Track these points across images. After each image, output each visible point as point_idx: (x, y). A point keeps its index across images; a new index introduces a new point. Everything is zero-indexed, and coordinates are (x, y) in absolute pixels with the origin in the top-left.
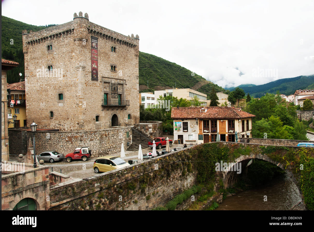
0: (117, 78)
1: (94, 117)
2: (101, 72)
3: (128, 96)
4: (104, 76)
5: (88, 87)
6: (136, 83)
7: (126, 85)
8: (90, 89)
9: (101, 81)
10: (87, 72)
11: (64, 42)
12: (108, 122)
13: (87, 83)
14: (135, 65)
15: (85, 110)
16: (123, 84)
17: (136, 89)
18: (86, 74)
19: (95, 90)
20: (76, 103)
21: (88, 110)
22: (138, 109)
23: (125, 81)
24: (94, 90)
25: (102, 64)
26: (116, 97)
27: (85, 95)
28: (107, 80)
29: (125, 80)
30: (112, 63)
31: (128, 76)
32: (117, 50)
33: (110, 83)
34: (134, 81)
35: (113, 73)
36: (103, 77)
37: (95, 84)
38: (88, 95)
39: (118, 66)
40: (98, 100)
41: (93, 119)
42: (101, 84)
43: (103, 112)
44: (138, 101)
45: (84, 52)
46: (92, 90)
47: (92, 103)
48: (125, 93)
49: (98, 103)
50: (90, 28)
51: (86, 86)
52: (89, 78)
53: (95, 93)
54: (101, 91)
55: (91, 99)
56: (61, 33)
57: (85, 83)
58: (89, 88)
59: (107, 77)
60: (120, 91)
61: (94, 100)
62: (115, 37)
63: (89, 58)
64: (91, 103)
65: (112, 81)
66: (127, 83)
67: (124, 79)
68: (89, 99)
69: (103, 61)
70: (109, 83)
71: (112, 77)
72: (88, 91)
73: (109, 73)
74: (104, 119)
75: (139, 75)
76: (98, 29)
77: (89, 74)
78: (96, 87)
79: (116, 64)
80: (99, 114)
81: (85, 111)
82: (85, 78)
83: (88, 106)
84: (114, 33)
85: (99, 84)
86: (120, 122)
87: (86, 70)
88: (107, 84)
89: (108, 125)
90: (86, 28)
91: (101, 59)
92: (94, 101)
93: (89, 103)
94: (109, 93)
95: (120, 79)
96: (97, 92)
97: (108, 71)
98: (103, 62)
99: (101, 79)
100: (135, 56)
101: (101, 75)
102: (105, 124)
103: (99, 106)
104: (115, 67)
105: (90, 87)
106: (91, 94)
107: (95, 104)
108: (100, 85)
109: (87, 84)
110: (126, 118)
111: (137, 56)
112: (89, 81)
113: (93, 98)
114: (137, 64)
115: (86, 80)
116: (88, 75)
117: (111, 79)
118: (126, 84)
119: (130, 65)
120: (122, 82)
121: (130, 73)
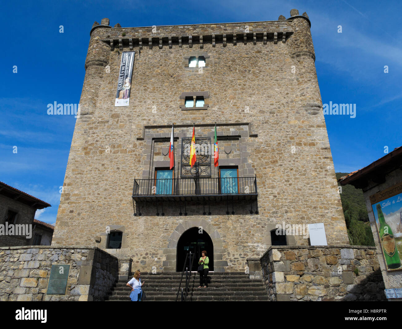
0: (209, 122)
1: (98, 234)
2: (143, 116)
3: (271, 169)
4: (155, 124)
5: (92, 156)
6: (312, 126)
7: (256, 136)
8: (96, 160)
9: (142, 137)
10: (94, 123)
12: (160, 252)
13: (90, 147)
14: (297, 79)
15: (68, 213)
16: (240, 136)
17: (312, 144)
18: (91, 128)
19: (116, 160)
21: (79, 214)
22: (334, 210)
23: (247, 127)
24: (111, 162)
25: (149, 98)
26: (204, 175)
27: (78, 176)
28: (162, 133)
29: (247, 124)
30: (189, 91)
31: (262, 112)
32: (210, 61)
33: (178, 138)
34: (293, 122)
35: (191, 114)
36: (147, 127)
37: (119, 146)
38: (89, 176)
39: (215, 94)
40: (123, 187)
41: (94, 241)
42: (140, 144)
43: (142, 219)
44: (327, 183)
45: (90, 85)
46: (105, 162)
47: (98, 194)
48: (250, 161)
49: (124, 194)
50: (109, 39)
51: (86, 153)
52: (98, 136)
53: (116, 167)
54: (139, 161)
55: (97, 184)
57: (85, 149)
58: (95, 158)
59: (166, 124)
60: (230, 157)
61: (107, 187)
62: (196, 35)
63: (105, 93)
64: (94, 194)
65: (185, 134)
66: (259, 132)
67: (245, 121)
68: (89, 184)
69: (155, 91)
70: (175, 140)
71: (189, 122)
72: (90, 166)
73: (175, 115)
74: (141, 243)
76: (136, 34)
77: (99, 128)
78: (119, 154)
79: (207, 90)
80: (122, 224)
82: (86, 137)
83: (84, 203)
84: (191, 28)
85: (131, 146)
86: (220, 257)
87: (93, 118)
89: (157, 262)
90: (100, 42)
91: (145, 90)
92: (106, 190)
93: (89, 194)
95: (225, 122)
96: (120, 166)
97: (170, 110)
98: (151, 94)
99: (140, 133)
100: (293, 57)
101: (145, 123)
102: (144, 258)
103: (123, 202)
105: (98, 154)
106: (97, 172)
107: (110, 198)
108: (135, 146)
109: (91, 149)
110: (258, 242)
111: (298, 56)
112: (97, 141)
113: (106, 180)
114: (302, 75)
115: (86, 142)
116: (96, 128)
117: (185, 129)
118: (256, 133)
119: (273, 84)
120: (232, 131)
121: (274, 103)
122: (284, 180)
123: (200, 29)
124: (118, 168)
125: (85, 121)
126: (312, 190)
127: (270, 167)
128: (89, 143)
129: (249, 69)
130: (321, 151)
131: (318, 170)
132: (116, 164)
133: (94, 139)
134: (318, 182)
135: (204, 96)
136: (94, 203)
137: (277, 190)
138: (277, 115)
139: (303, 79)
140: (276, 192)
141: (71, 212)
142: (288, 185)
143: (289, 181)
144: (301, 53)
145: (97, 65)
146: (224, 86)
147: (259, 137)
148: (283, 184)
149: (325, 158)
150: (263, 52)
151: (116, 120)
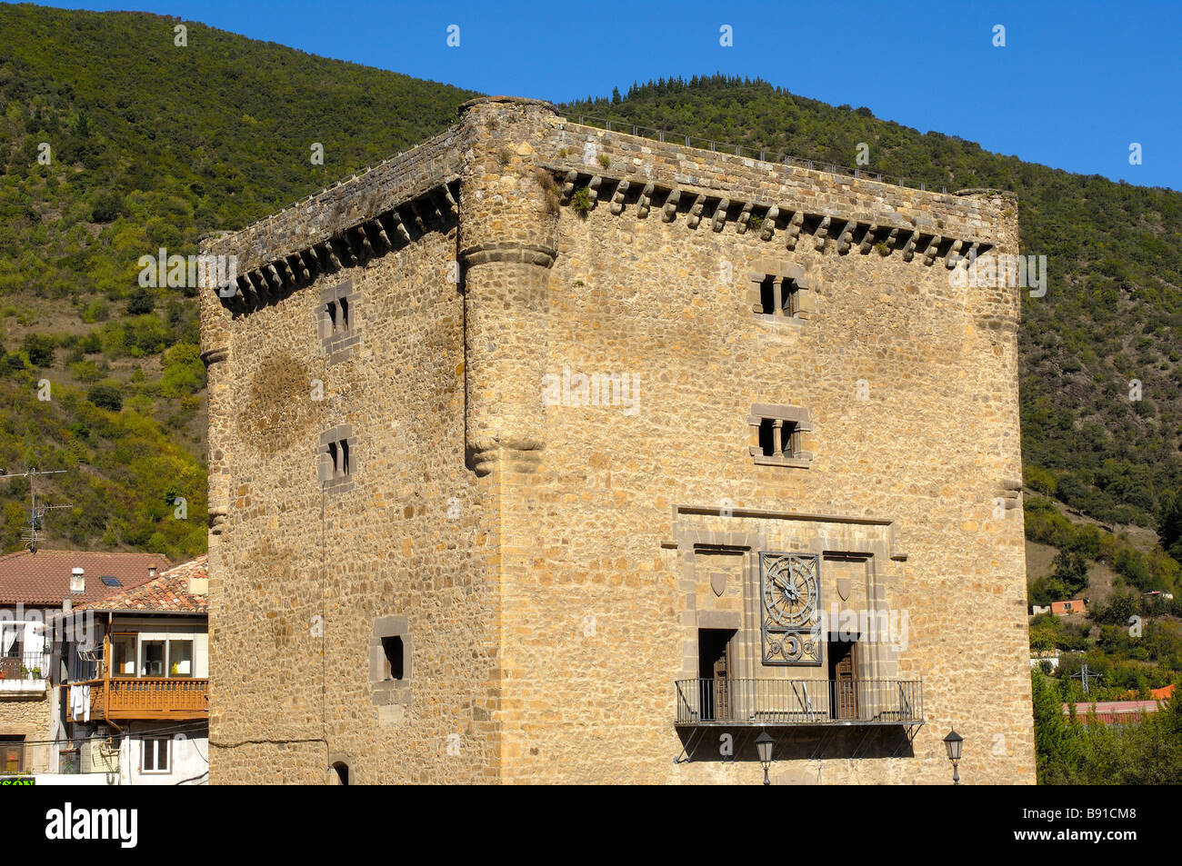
0: (810, 507)
2: (668, 472)
4: (697, 503)
5: (560, 587)
6: (1002, 540)
7: (903, 559)
9: (671, 540)
10: (549, 479)
11: (413, 272)
13: (548, 561)
14: (988, 399)
16: (872, 555)
17: (999, 590)
18: (545, 497)
20: (471, 708)
21: (552, 759)
26: (807, 658)
27: (534, 649)
28: (717, 530)
29: (889, 524)
30: (765, 401)
31: (915, 489)
32: (810, 301)
33: (748, 549)
34: (970, 525)
35: (776, 478)
36: (683, 511)
37: (621, 563)
39: (824, 420)
40: (643, 685)
42: (670, 561)
49: (648, 703)
50: (561, 166)
51: (544, 579)
53: (620, 627)
54: (673, 614)
56: (391, 212)
57: (537, 563)
59: (720, 505)
62: (787, 205)
64: (579, 704)
65: (764, 539)
66: (908, 546)
67: (883, 515)
70: (737, 550)
71: (770, 505)
72: (558, 619)
73: (740, 476)
75: (1019, 481)
76: (636, 161)
77: (564, 496)
79: (803, 405)
81: (525, 761)
82: (535, 523)
83: (559, 728)
84: (775, 175)
85: (649, 565)
87: (544, 463)
88: (728, 560)
90: (539, 170)
91: (664, 379)
92: (604, 691)
94: (741, 629)
95: (844, 512)
96: (630, 626)
97: (729, 460)
99: (667, 527)
100: (982, 326)
101: (674, 494)
103: (647, 728)
104: (789, 429)
107: (618, 717)
108: (658, 564)
109: (554, 567)
111: (994, 326)
112: (565, 542)
113: (603, 665)
114: (999, 389)
115: (540, 541)
117: (762, 522)
118: (904, 551)
119: (938, 405)
120: (858, 538)
121: (939, 466)
122: (947, 680)
123: (796, 183)
124: (626, 631)
125: (525, 471)
126: (991, 703)
127: (925, 645)
128: (546, 547)
129: (891, 346)
130: (1012, 607)
131: (1003, 655)
132: (622, 617)
133: (555, 533)
134: (1003, 686)
135: (801, 422)
136: (581, 729)
137: (934, 703)
138: (942, 503)
139: (1000, 404)
140: (933, 709)
141: (535, 752)
142: (953, 691)
143: (955, 682)
144: (1004, 323)
145: (537, 263)
146: (841, 396)
147: (908, 562)
148: (946, 689)
149: (1018, 626)
150: (922, 291)
151: (603, 473)
